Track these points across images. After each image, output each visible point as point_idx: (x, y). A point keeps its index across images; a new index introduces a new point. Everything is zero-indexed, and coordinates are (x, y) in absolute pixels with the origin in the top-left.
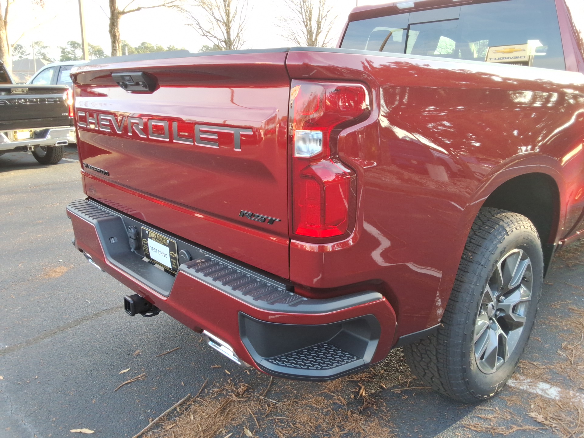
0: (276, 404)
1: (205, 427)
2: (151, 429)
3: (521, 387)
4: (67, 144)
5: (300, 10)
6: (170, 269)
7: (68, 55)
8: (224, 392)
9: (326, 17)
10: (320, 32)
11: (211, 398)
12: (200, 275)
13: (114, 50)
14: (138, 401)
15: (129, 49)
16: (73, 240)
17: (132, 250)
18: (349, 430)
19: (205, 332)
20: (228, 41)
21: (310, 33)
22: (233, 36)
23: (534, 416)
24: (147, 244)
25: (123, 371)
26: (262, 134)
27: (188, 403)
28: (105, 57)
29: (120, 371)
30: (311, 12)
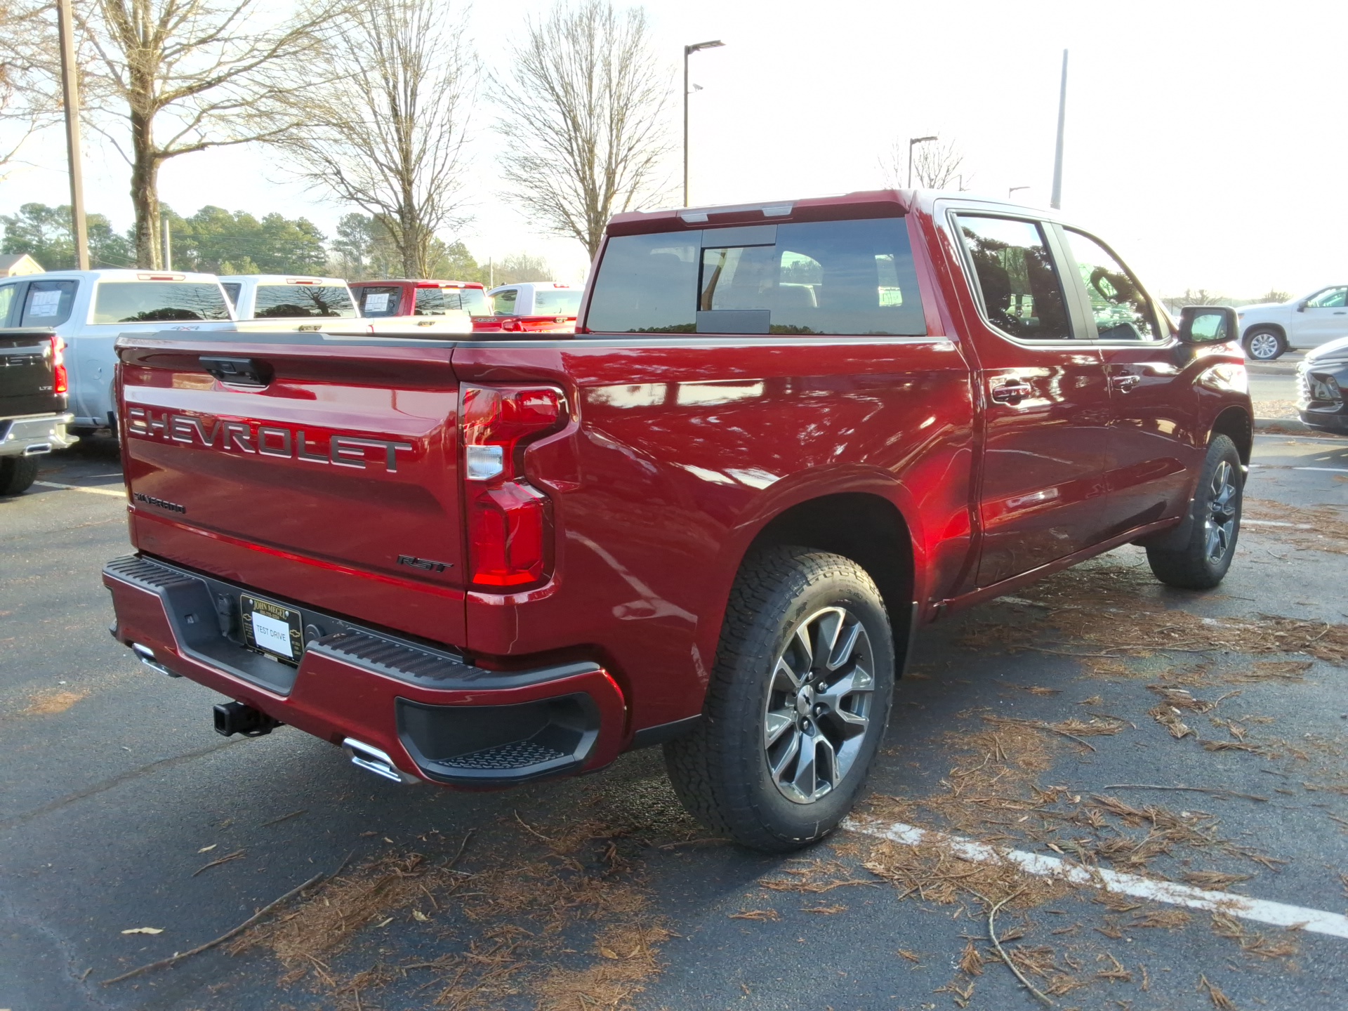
0: (468, 876)
1: (348, 913)
2: (258, 921)
3: (865, 832)
4: (48, 451)
5: (567, 144)
6: (290, 658)
7: (22, 236)
8: (382, 867)
9: (626, 160)
10: (614, 193)
11: (360, 876)
12: (340, 653)
13: (143, 234)
14: (233, 887)
15: (172, 223)
16: (113, 625)
17: (225, 634)
18: (582, 901)
19: (348, 741)
20: (407, 211)
21: (591, 194)
22: (419, 198)
23: (871, 867)
24: (251, 622)
25: (205, 849)
26: (426, 443)
27: (320, 885)
28: (115, 241)
29: (198, 849)
30: (591, 151)
